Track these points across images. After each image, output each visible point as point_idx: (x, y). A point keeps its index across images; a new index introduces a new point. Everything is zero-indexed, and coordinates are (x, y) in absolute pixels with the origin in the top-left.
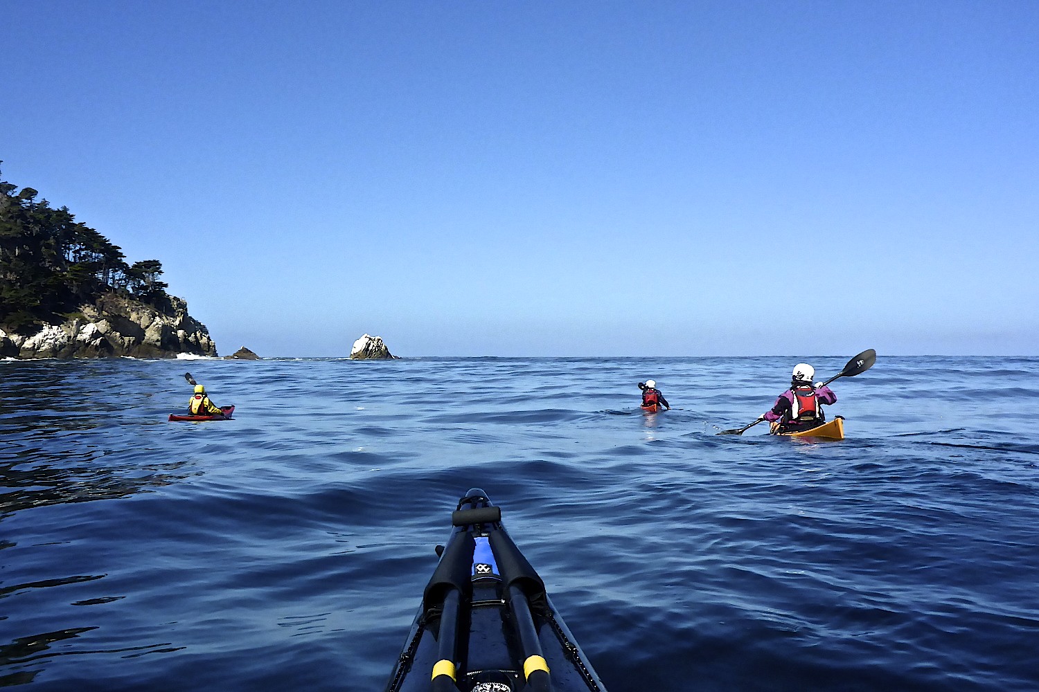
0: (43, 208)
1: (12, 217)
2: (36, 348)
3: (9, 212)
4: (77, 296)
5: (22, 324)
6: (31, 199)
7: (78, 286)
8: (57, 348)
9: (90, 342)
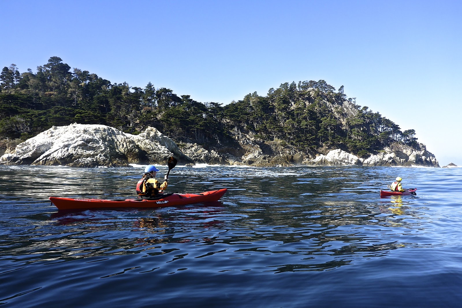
0: (370, 113)
1: (360, 117)
2: (368, 163)
3: (359, 115)
4: (383, 144)
5: (364, 154)
6: (366, 110)
7: (383, 140)
8: (376, 163)
9: (388, 161)
